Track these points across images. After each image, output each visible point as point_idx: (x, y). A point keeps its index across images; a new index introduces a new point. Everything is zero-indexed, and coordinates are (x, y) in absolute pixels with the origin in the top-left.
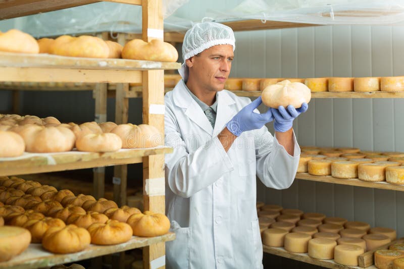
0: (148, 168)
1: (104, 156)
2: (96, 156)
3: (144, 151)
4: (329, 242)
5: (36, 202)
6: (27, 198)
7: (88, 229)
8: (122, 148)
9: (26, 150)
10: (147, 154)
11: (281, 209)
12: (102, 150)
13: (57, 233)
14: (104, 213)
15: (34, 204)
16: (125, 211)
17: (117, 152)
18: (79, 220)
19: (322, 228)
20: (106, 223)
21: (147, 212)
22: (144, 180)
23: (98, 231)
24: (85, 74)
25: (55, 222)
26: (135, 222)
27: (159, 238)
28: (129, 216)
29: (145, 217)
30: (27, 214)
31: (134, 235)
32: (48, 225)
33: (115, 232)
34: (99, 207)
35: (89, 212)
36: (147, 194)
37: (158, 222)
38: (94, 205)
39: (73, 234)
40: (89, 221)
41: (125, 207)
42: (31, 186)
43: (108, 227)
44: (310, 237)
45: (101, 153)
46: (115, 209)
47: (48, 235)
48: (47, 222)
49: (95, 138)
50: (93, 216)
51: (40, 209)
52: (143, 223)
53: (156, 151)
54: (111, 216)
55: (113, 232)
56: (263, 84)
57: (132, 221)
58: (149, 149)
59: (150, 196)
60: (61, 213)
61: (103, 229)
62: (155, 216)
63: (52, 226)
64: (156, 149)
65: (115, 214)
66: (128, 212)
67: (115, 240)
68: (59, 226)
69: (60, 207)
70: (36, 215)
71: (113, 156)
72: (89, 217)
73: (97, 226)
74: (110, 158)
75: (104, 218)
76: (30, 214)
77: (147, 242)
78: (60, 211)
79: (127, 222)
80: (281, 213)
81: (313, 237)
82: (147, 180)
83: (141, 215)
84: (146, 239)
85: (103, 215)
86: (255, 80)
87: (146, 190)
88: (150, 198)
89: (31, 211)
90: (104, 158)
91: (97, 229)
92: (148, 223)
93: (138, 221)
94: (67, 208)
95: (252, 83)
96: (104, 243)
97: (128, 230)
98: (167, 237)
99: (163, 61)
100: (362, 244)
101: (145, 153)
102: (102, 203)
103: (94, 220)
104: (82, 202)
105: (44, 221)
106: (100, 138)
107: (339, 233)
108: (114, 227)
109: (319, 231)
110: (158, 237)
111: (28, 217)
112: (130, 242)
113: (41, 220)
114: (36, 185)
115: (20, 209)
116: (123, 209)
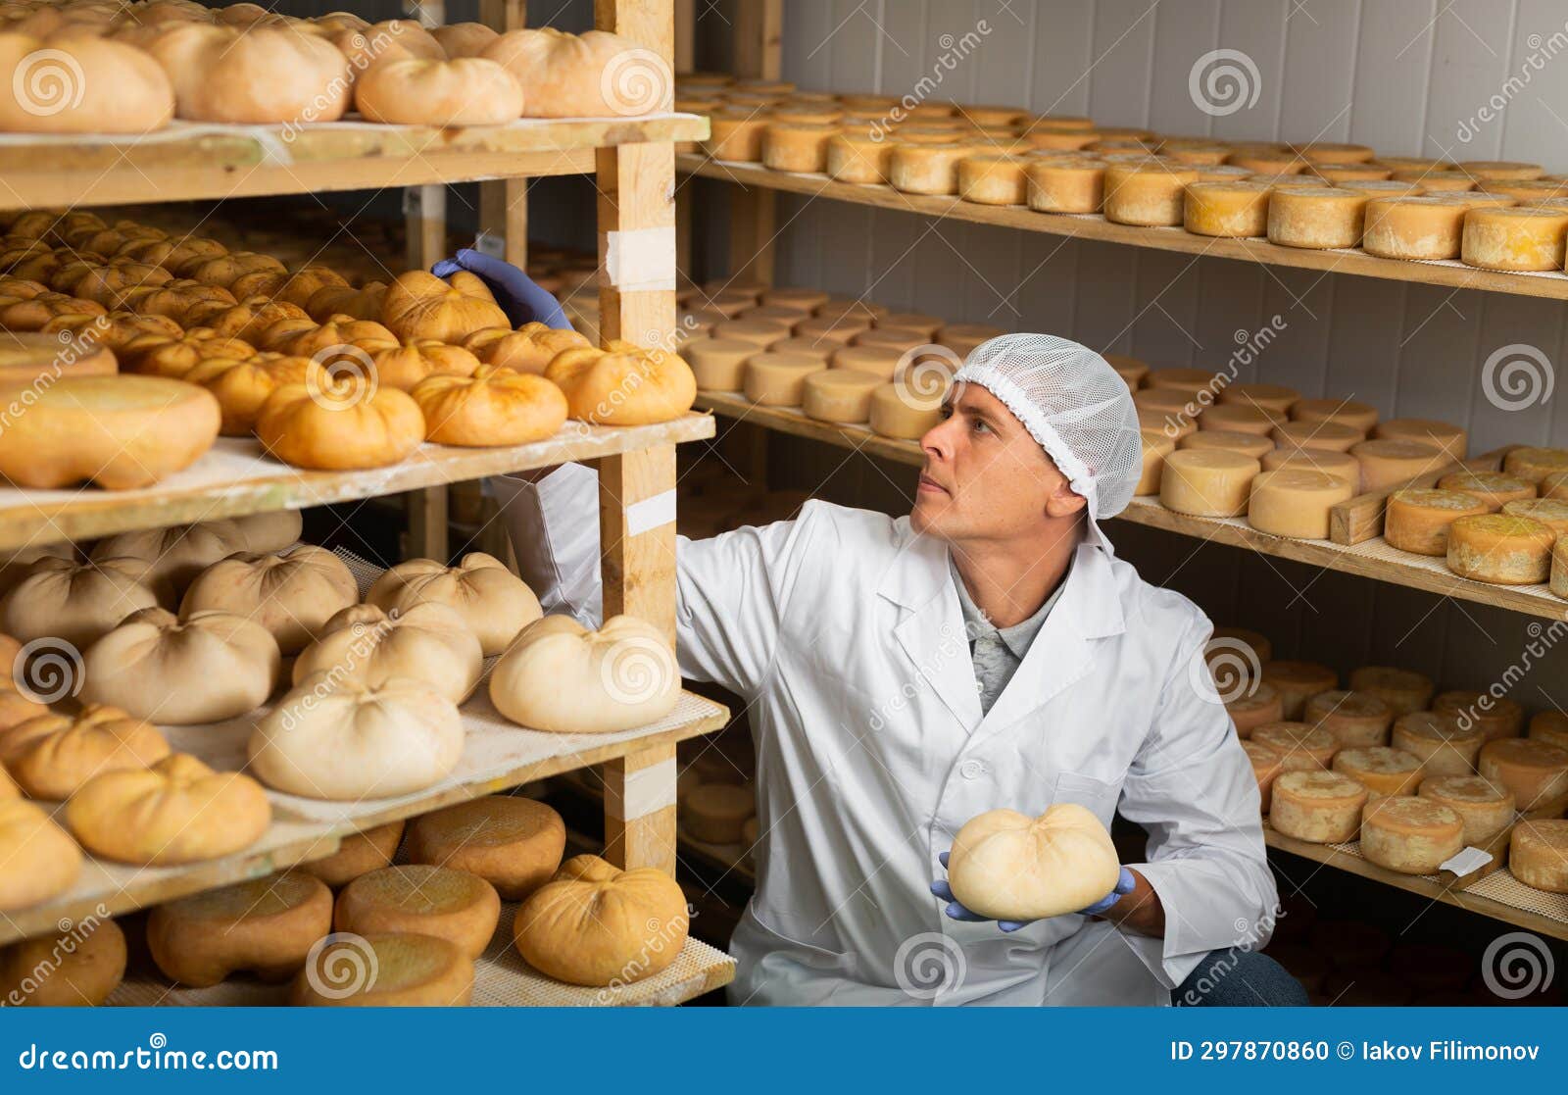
0: (614, 192)
1: (460, 139)
3: (604, 129)
4: (1234, 461)
5: (218, 305)
6: (182, 292)
7: (412, 391)
8: (524, 116)
9: (178, 115)
10: (616, 138)
12: (454, 119)
14: (461, 344)
15: (213, 310)
16: (536, 338)
17: (506, 128)
19: (1214, 420)
20: (473, 376)
21: (614, 345)
22: (600, 235)
23: (448, 403)
25: (296, 367)
26: (573, 377)
27: (658, 430)
28: (550, 354)
29: (608, 361)
30: (194, 342)
31: (571, 417)
32: (273, 377)
33: (506, 407)
35: (410, 341)
36: (613, 283)
37: (656, 379)
39: (364, 406)
40: (414, 368)
41: (534, 328)
42: (190, 254)
43: (481, 389)
44: (1171, 446)
45: (452, 131)
46: (500, 334)
47: (278, 410)
48: (269, 367)
50: (425, 354)
51: (234, 326)
52: (602, 380)
53: (647, 130)
54: (487, 353)
55: (498, 405)
57: (563, 372)
58: (619, 120)
59: (622, 290)
60: (313, 340)
61: (464, 393)
62: (639, 357)
63: (288, 381)
64: (646, 123)
65: (502, 349)
66: (544, 344)
67: (508, 433)
69: (308, 324)
70: (223, 346)
71: (492, 140)
72: (414, 355)
73: (441, 383)
74: (481, 148)
75: (465, 361)
76: (203, 341)
77: (617, 442)
78: (309, 336)
79: (546, 373)
81: (1179, 445)
82: (610, 234)
83: (593, 352)
84: (615, 433)
85: (459, 349)
87: (609, 268)
88: (623, 297)
89: (206, 333)
90: (460, 149)
91: (445, 394)
93: (585, 370)
94: (332, 325)
96: (473, 440)
97: (551, 401)
98: (687, 428)
100: (1347, 471)
101: (606, 136)
103: (431, 367)
105: (256, 365)
107: (1271, 435)
108: (502, 391)
109: (1200, 428)
110: (655, 429)
111: (196, 350)
112: (561, 441)
113: (246, 361)
114: (207, 250)
115: (167, 326)
116: (527, 333)
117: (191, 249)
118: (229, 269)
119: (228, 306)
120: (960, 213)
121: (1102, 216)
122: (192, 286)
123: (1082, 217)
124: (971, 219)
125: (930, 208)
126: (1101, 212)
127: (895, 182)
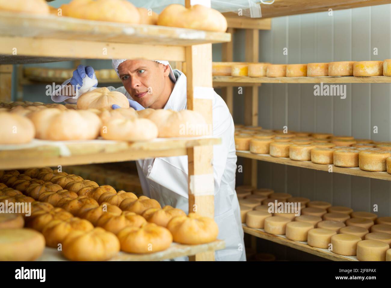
0: (192, 162)
1: (135, 146)
2: (124, 146)
3: (185, 142)
5: (69, 199)
6: (62, 194)
7: (117, 234)
8: (158, 137)
10: (189, 145)
11: (351, 211)
12: (132, 139)
13: (77, 238)
14: (142, 214)
15: (67, 201)
16: (167, 212)
17: (150, 142)
18: (109, 223)
20: (141, 227)
21: (192, 215)
23: (130, 237)
24: (114, 48)
25: (81, 224)
26: (176, 227)
27: (205, 246)
28: (171, 217)
29: (188, 220)
30: (53, 213)
31: (174, 241)
32: (72, 227)
33: (149, 238)
34: (139, 207)
35: (124, 212)
36: (193, 193)
37: (204, 228)
38: (133, 204)
39: (98, 240)
40: (122, 223)
41: (167, 207)
42: (72, 180)
43: (141, 233)
44: (388, 246)
45: (131, 143)
46: (155, 210)
48: (72, 223)
49: (123, 124)
50: (127, 218)
51: (71, 207)
52: (185, 229)
53: (200, 142)
54: (149, 219)
55: (147, 238)
56: (331, 68)
57: (172, 226)
59: (196, 195)
60: (93, 212)
62: (200, 220)
63: (76, 229)
64: (200, 139)
65: (155, 216)
66: (170, 214)
67: (150, 249)
68: (84, 228)
69: (95, 205)
70: (62, 215)
71: (145, 146)
72: (123, 218)
73: (129, 230)
74: (141, 149)
75: (141, 221)
76: (56, 213)
78: (92, 211)
79: (167, 227)
80: (351, 216)
83: (184, 217)
84: (189, 248)
85: (140, 217)
86: (322, 64)
87: (191, 188)
88: (196, 198)
89: (58, 210)
90: (133, 150)
91: (129, 234)
92: (191, 228)
93: (180, 225)
94: (102, 206)
95: (319, 68)
97: (166, 236)
98: (215, 245)
99: (207, 30)
102: (143, 202)
103: (128, 223)
104: (121, 200)
105: (67, 223)
106: (129, 124)
108: (150, 233)
110: (203, 245)
111: (53, 216)
112: (169, 251)
114: (77, 179)
115: (49, 207)
116: (165, 210)
117: (72, 179)
118: (80, 186)
119: (72, 199)
120: (311, 167)
121: (358, 168)
122: (65, 192)
123: (352, 168)
124: (316, 169)
125: (302, 165)
126: (358, 167)
127: (290, 157)
